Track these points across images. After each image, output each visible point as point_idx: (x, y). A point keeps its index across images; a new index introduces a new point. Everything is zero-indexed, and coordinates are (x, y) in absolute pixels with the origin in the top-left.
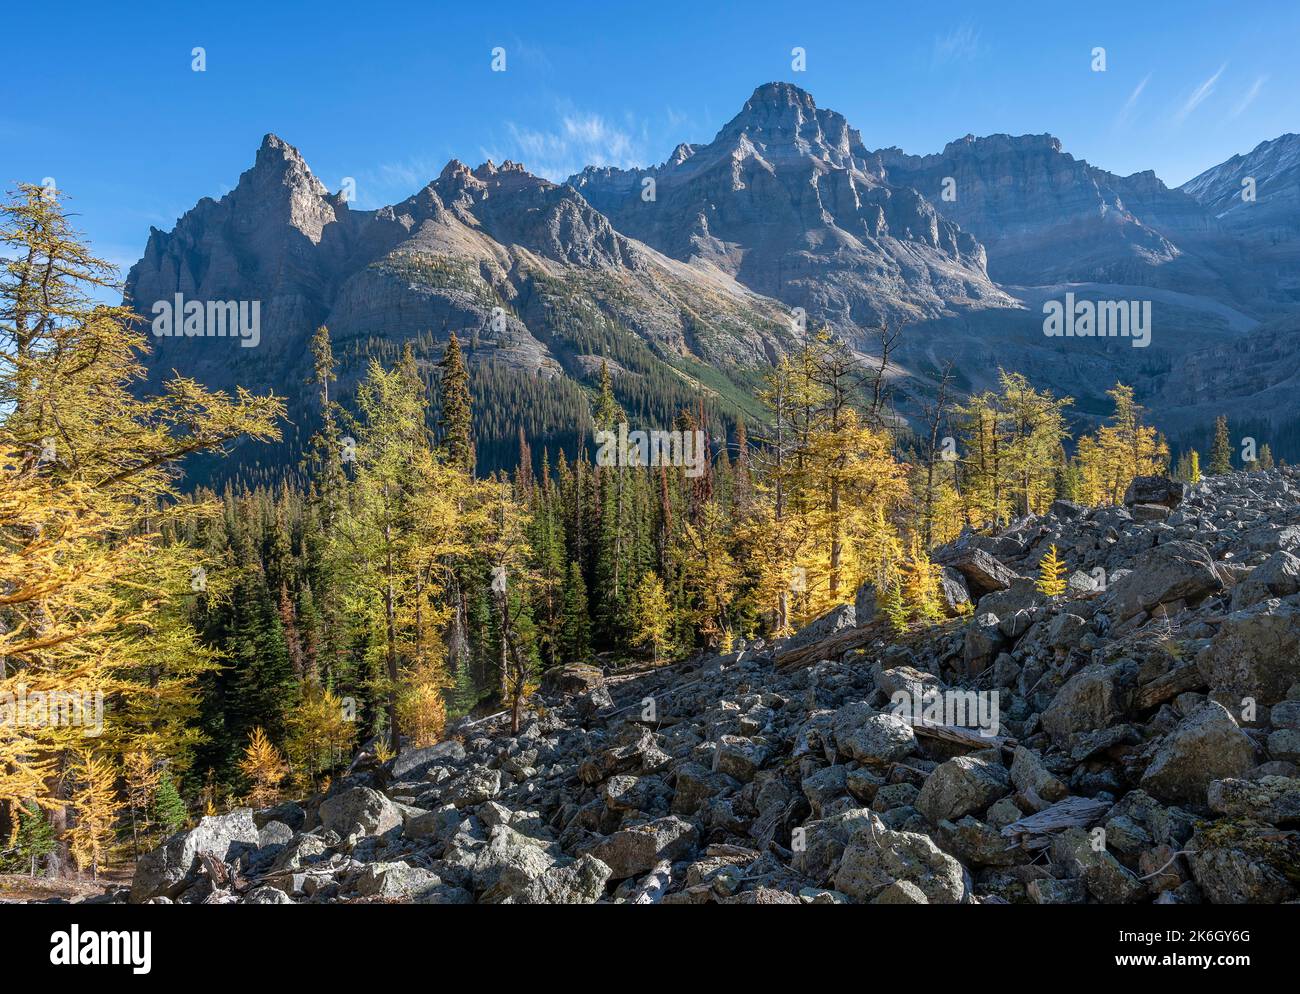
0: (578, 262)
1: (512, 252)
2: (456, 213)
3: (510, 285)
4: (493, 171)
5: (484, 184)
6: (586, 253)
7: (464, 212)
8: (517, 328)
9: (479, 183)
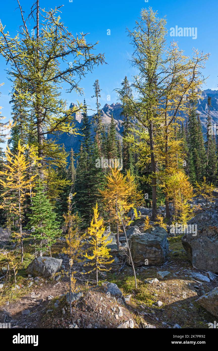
0: (133, 122)
1: (119, 121)
2: (107, 114)
3: (118, 128)
4: (114, 105)
5: (112, 108)
6: (134, 120)
7: (108, 114)
8: (120, 137)
9: (111, 108)
